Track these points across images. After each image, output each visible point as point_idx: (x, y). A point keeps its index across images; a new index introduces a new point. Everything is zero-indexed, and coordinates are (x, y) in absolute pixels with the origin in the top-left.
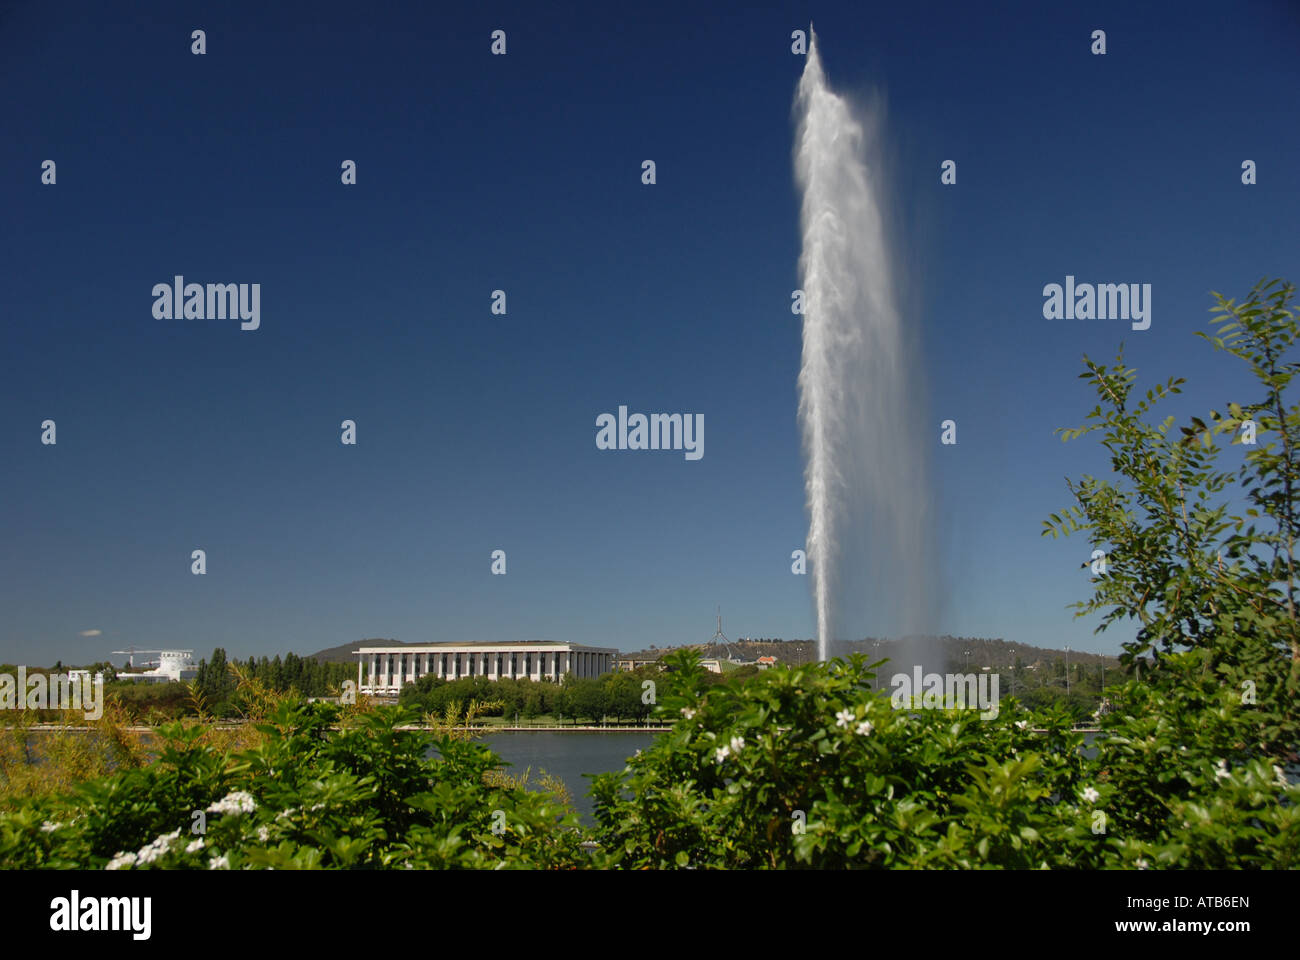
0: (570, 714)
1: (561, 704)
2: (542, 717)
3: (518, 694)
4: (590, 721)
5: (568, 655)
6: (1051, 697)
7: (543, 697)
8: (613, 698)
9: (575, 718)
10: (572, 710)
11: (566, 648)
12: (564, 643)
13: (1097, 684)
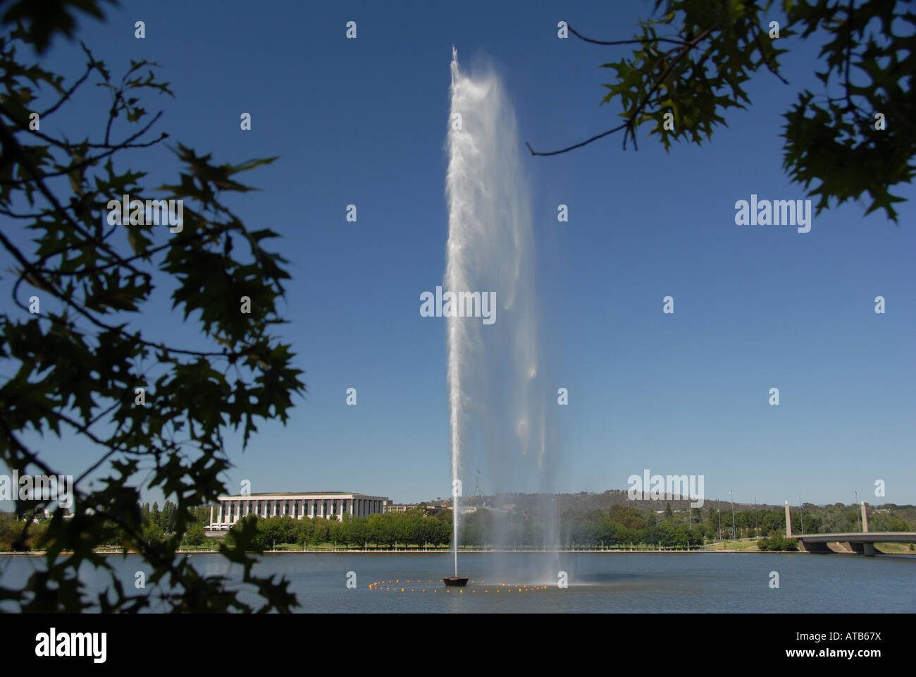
0: (342, 541)
1: (337, 534)
2: (325, 544)
3: (311, 528)
4: (357, 546)
5: (352, 502)
6: (673, 529)
7: (328, 530)
8: (373, 530)
9: (347, 544)
10: (344, 539)
11: (350, 497)
12: (350, 493)
13: (716, 521)
